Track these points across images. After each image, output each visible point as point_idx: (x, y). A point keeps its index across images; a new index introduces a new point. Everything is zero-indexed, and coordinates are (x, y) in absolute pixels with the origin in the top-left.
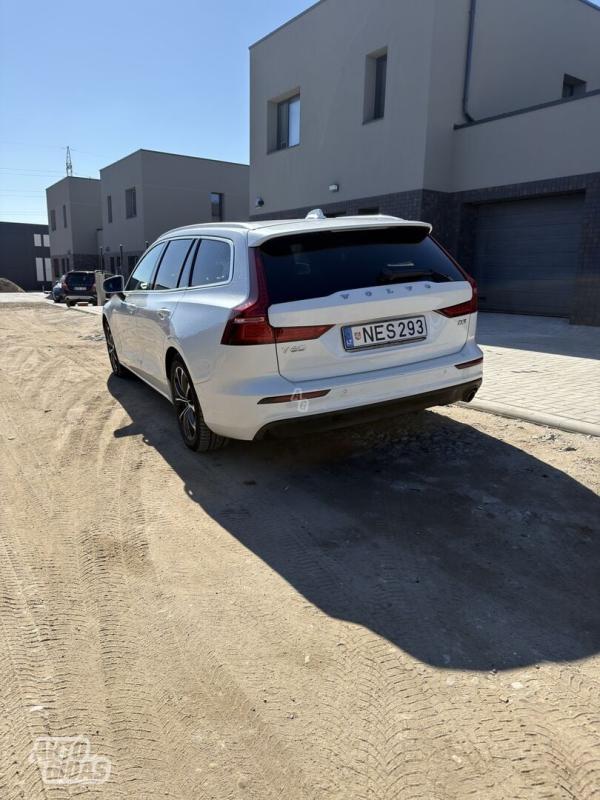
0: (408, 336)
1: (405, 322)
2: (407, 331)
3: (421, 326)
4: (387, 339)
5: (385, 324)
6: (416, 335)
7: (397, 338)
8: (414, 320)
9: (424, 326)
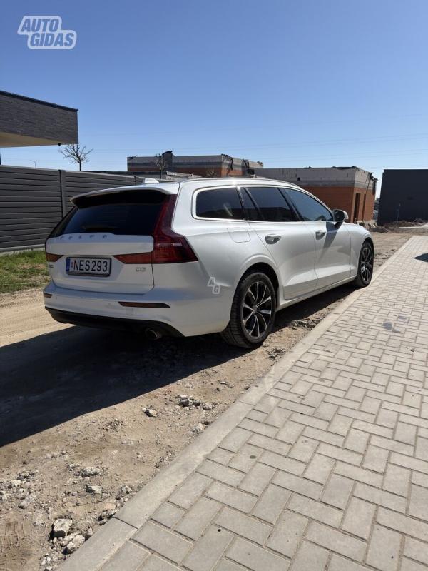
0: (97, 271)
1: (97, 260)
2: (96, 268)
3: (106, 266)
4: (85, 271)
5: (86, 260)
6: (102, 272)
7: (90, 271)
8: (102, 261)
9: (108, 266)
